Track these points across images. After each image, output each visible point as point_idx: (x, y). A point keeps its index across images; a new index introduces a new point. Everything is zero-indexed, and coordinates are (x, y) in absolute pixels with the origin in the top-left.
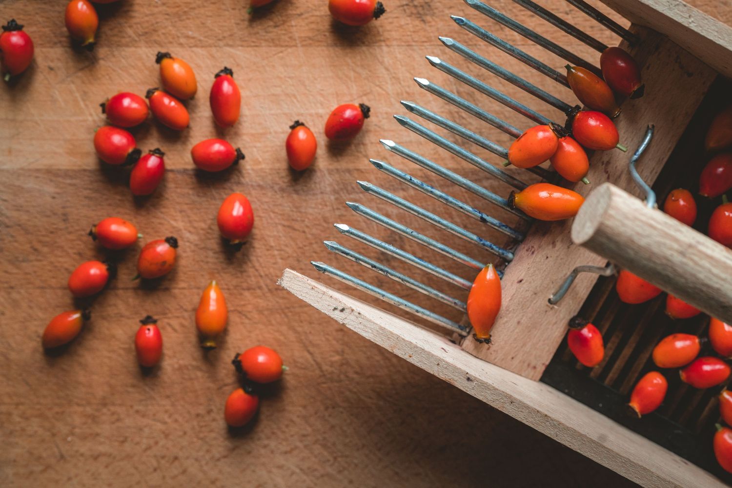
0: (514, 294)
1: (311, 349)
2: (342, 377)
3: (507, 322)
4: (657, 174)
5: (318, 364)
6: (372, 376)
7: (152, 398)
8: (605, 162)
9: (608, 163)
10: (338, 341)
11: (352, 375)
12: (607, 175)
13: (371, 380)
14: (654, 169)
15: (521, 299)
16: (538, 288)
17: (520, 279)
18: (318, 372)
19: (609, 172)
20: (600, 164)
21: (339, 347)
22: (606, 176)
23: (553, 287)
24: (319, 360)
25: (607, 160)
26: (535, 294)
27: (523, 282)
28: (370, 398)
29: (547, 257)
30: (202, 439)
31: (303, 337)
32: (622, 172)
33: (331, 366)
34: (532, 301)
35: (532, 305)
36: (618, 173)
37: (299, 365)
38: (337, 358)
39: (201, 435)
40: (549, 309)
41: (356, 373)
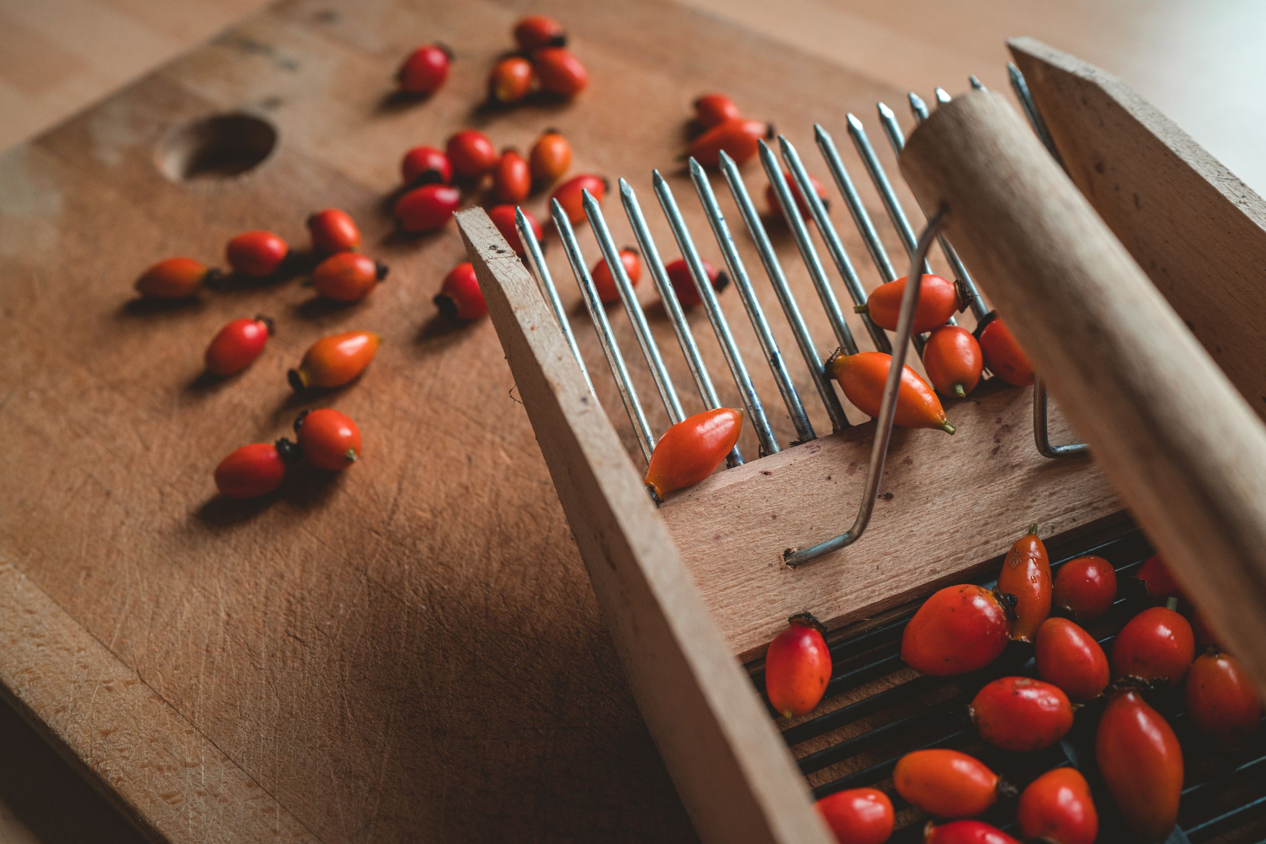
0: (742, 483)
1: (405, 484)
2: (409, 541)
3: (701, 514)
4: (1074, 525)
5: (396, 504)
6: (446, 566)
7: (169, 416)
8: (1003, 423)
9: (1008, 429)
10: (447, 496)
11: (423, 547)
12: (996, 445)
13: (440, 570)
14: (1073, 509)
15: (746, 503)
16: (784, 512)
17: (768, 470)
18: (385, 516)
19: (1001, 444)
20: (994, 421)
21: (442, 504)
22: (993, 445)
23: (807, 537)
24: (402, 502)
25: (1009, 423)
26: (774, 517)
27: (768, 477)
28: (416, 592)
29: (829, 478)
30: (162, 493)
31: (410, 466)
32: (1019, 466)
33: (408, 520)
34: (761, 524)
35: (758, 531)
36: (1015, 461)
37: (371, 491)
38: (427, 515)
39: (168, 489)
40: (778, 566)
41: (431, 549)
